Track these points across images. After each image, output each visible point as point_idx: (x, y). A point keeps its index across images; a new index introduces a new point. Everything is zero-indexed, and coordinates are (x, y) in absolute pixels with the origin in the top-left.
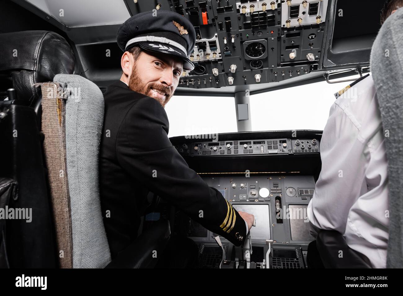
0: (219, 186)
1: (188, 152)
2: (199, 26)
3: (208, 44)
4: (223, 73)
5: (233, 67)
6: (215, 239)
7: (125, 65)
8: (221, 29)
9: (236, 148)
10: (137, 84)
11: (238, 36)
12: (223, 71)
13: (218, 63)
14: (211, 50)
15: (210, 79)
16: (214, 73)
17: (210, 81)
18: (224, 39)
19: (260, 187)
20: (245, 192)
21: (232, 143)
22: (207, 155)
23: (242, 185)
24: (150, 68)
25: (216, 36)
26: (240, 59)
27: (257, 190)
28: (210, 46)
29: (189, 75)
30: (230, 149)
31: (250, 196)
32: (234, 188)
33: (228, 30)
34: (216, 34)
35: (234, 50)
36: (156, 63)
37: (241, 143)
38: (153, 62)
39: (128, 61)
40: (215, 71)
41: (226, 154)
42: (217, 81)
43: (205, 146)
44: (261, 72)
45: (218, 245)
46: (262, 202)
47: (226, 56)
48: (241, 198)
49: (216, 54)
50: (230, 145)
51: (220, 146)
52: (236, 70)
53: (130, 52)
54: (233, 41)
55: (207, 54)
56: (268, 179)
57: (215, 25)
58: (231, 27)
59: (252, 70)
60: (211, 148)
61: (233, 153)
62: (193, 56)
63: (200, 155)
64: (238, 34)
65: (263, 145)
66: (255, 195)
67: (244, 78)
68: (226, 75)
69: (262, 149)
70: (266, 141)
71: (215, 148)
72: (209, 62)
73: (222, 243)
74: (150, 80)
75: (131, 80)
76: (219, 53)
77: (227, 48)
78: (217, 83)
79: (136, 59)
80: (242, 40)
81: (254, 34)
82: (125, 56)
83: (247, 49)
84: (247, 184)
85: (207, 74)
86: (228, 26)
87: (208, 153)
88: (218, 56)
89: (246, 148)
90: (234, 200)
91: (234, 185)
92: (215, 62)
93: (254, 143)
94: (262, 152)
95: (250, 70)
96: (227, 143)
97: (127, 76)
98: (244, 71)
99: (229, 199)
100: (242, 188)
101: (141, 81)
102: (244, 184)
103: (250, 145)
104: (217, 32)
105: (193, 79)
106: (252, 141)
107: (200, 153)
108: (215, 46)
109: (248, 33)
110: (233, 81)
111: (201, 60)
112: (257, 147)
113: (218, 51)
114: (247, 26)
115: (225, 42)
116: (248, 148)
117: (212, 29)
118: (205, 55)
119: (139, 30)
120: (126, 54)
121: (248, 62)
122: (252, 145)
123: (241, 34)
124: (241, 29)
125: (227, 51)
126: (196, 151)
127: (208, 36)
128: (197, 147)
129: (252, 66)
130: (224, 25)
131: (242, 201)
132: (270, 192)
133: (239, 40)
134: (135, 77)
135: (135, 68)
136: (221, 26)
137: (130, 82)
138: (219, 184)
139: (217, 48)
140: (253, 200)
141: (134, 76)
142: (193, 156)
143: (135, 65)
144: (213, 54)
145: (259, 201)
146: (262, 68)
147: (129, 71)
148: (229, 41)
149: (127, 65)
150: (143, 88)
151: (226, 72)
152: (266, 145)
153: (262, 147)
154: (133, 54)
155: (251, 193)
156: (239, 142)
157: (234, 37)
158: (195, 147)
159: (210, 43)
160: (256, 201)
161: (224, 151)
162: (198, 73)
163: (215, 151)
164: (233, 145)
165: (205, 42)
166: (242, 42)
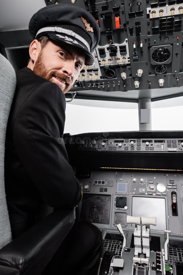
0: (121, 179)
1: (96, 147)
2: (112, 31)
3: (118, 49)
4: (131, 77)
5: (140, 72)
6: (117, 226)
7: (32, 51)
8: (131, 34)
9: (139, 145)
10: (40, 69)
11: (146, 41)
12: (131, 75)
13: (126, 67)
14: (121, 54)
15: (118, 83)
16: (122, 77)
17: (119, 84)
18: (133, 44)
19: (157, 182)
20: (144, 187)
21: (135, 141)
22: (112, 150)
23: (142, 180)
24: (55, 56)
25: (126, 41)
26: (147, 64)
27: (154, 185)
28: (121, 51)
29: (100, 79)
30: (133, 146)
31: (149, 190)
32: (134, 182)
33: (138, 35)
34: (127, 39)
35: (142, 55)
36: (60, 53)
37: (144, 141)
38: (58, 51)
39: (36, 49)
40: (124, 75)
41: (129, 150)
42: (125, 85)
43: (111, 143)
44: (165, 77)
45: (119, 232)
46: (159, 196)
47: (135, 60)
48: (140, 191)
49: (125, 58)
50: (134, 142)
51: (124, 143)
52: (142, 74)
53: (39, 41)
54: (141, 45)
55: (117, 59)
56: (165, 176)
57: (126, 31)
58: (140, 32)
59: (156, 74)
60: (117, 145)
61: (136, 150)
62: (105, 61)
63: (106, 150)
64: (146, 39)
65: (163, 143)
66: (153, 189)
67: (149, 82)
68: (133, 79)
69: (162, 147)
70: (166, 140)
71: (120, 144)
72: (118, 66)
73: (123, 231)
74: (53, 68)
75: (36, 66)
76: (128, 58)
77: (135, 53)
78: (125, 86)
79: (43, 47)
80: (149, 45)
81: (160, 40)
82: (34, 44)
83: (153, 54)
84: (146, 179)
85: (116, 78)
86: (138, 30)
87: (114, 149)
88: (127, 61)
89: (147, 145)
90: (134, 193)
91: (135, 179)
92: (124, 66)
93: (155, 141)
94: (162, 149)
95: (155, 75)
96: (131, 141)
97: (33, 62)
98: (149, 75)
99: (130, 191)
100: (142, 183)
101: (44, 67)
102: (143, 179)
103: (152, 143)
104: (127, 37)
105: (103, 83)
106: (153, 140)
107: (107, 148)
108: (125, 51)
109: (155, 38)
110: (139, 85)
111: (111, 65)
112: (158, 145)
113: (128, 55)
114: (155, 31)
115: (135, 46)
116: (150, 146)
117: (123, 34)
118: (116, 60)
119: (49, 20)
120: (35, 42)
121: (153, 67)
122: (153, 143)
123: (149, 39)
124: (149, 34)
125: (135, 56)
126: (103, 146)
127: (119, 41)
128: (104, 143)
129: (157, 71)
130: (134, 30)
131: (141, 194)
132: (166, 187)
133: (147, 45)
134: (40, 63)
135: (41, 55)
136: (131, 31)
137: (35, 67)
138: (122, 178)
139: (126, 53)
140: (151, 193)
141: (38, 62)
142: (101, 151)
143: (41, 52)
144: (123, 58)
145: (157, 195)
146: (166, 73)
147: (36, 57)
148: (138, 46)
149: (34, 52)
150: (45, 74)
151: (133, 76)
152: (166, 144)
153: (162, 145)
154: (41, 43)
155: (150, 187)
156: (142, 140)
157: (142, 43)
158: (103, 143)
159: (120, 47)
160: (154, 194)
161: (128, 147)
162: (108, 77)
163: (120, 147)
164: (136, 143)
165: (116, 47)
166: (149, 47)
